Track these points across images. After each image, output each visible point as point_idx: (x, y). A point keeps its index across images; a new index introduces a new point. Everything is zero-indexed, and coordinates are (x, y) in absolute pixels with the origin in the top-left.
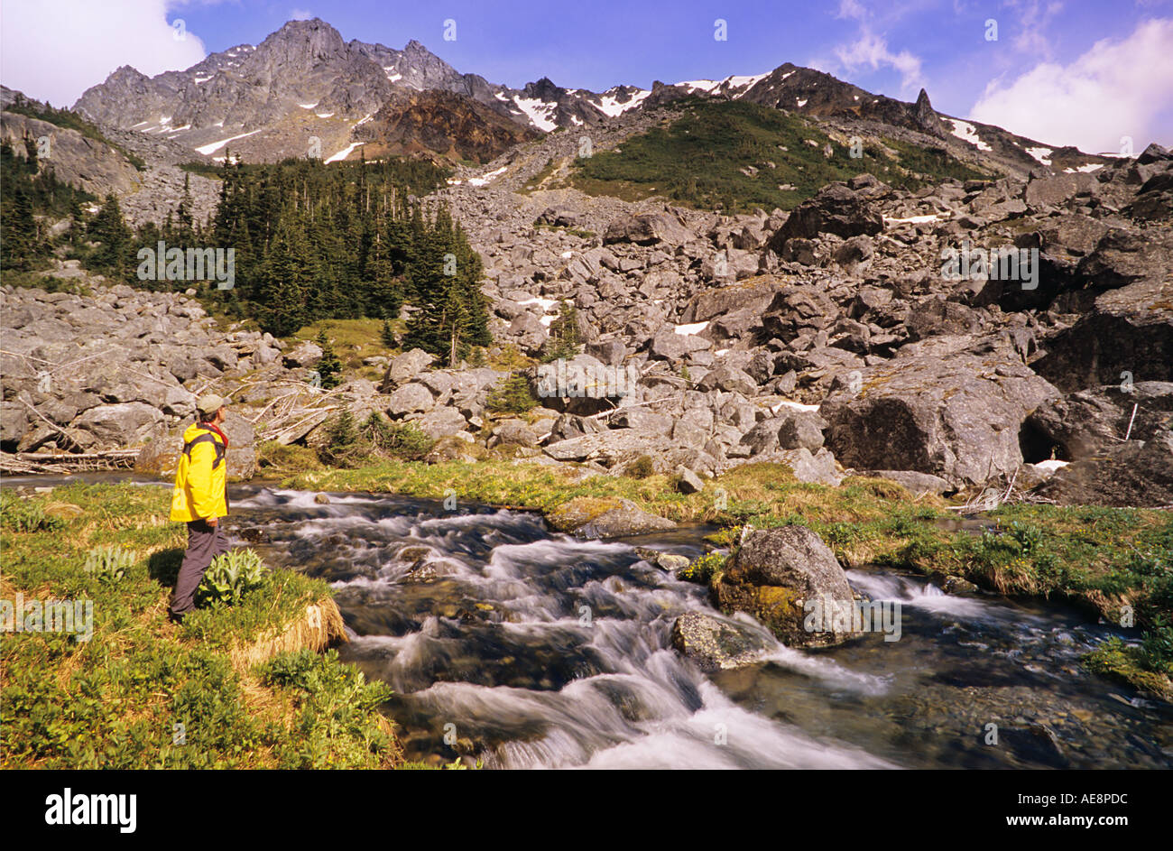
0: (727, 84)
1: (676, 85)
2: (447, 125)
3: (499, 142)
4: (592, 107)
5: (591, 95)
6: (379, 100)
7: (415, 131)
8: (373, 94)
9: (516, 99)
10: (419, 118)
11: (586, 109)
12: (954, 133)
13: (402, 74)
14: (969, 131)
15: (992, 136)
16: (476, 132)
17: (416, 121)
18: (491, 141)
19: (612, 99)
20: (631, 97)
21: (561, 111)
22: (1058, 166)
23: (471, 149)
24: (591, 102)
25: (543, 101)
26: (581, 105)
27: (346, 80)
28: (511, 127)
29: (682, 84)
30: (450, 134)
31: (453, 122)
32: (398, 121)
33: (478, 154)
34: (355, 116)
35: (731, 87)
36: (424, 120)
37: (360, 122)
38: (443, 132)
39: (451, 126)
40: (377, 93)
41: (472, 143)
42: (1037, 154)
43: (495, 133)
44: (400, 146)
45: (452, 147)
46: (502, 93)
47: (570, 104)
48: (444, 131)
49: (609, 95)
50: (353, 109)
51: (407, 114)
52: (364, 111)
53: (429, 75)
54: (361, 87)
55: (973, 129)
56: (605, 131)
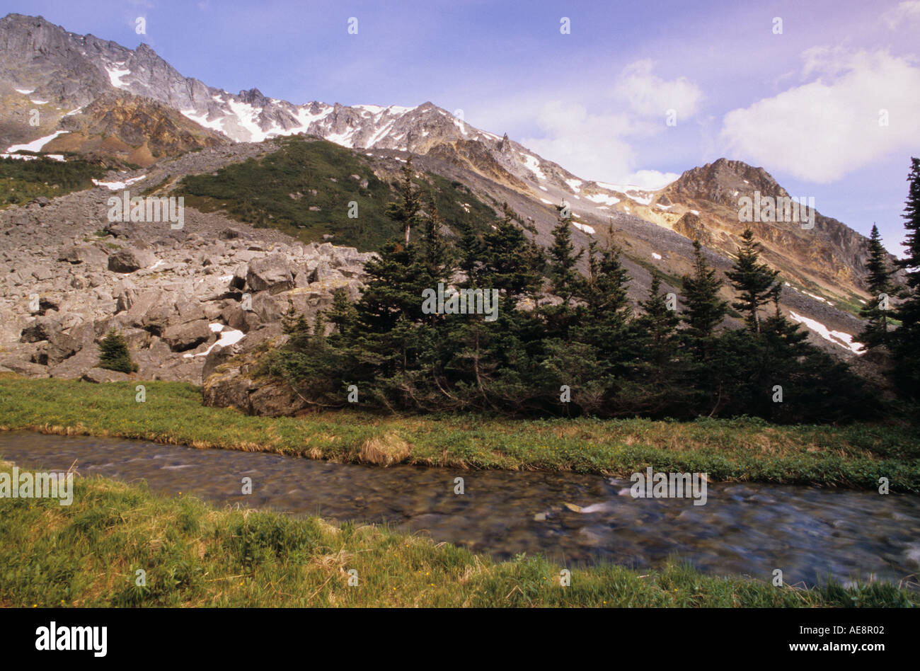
0: (387, 111)
1: (353, 107)
2: (144, 126)
3: (185, 144)
4: (289, 116)
5: (290, 105)
6: (91, 96)
7: (116, 127)
8: (86, 90)
9: (231, 102)
10: (121, 117)
11: (284, 117)
12: (526, 165)
13: (131, 70)
14: (535, 164)
15: (547, 169)
16: (166, 134)
17: (118, 120)
18: (178, 142)
19: (307, 111)
20: (321, 111)
21: (264, 116)
22: (583, 194)
23: (161, 147)
24: (290, 111)
25: (252, 106)
26: (281, 114)
27: (63, 75)
28: (198, 132)
29: (358, 106)
30: (145, 133)
31: (149, 123)
32: (103, 117)
33: (166, 151)
34: (67, 107)
35: (389, 114)
36: (125, 119)
37: (70, 114)
38: (139, 130)
39: (147, 127)
40: (90, 90)
41: (161, 143)
42: (573, 184)
43: (182, 136)
44: (100, 138)
45: (146, 144)
46: (220, 96)
47: (272, 111)
48: (141, 130)
49: (305, 107)
50: (66, 101)
51: (111, 113)
52: (76, 104)
53: (155, 74)
54: (76, 84)
55: (538, 163)
56: (223, 156)
